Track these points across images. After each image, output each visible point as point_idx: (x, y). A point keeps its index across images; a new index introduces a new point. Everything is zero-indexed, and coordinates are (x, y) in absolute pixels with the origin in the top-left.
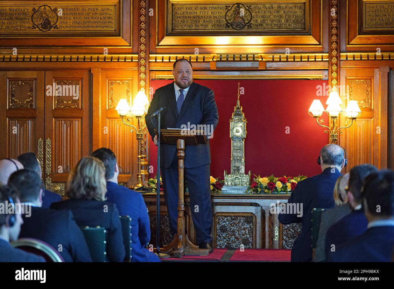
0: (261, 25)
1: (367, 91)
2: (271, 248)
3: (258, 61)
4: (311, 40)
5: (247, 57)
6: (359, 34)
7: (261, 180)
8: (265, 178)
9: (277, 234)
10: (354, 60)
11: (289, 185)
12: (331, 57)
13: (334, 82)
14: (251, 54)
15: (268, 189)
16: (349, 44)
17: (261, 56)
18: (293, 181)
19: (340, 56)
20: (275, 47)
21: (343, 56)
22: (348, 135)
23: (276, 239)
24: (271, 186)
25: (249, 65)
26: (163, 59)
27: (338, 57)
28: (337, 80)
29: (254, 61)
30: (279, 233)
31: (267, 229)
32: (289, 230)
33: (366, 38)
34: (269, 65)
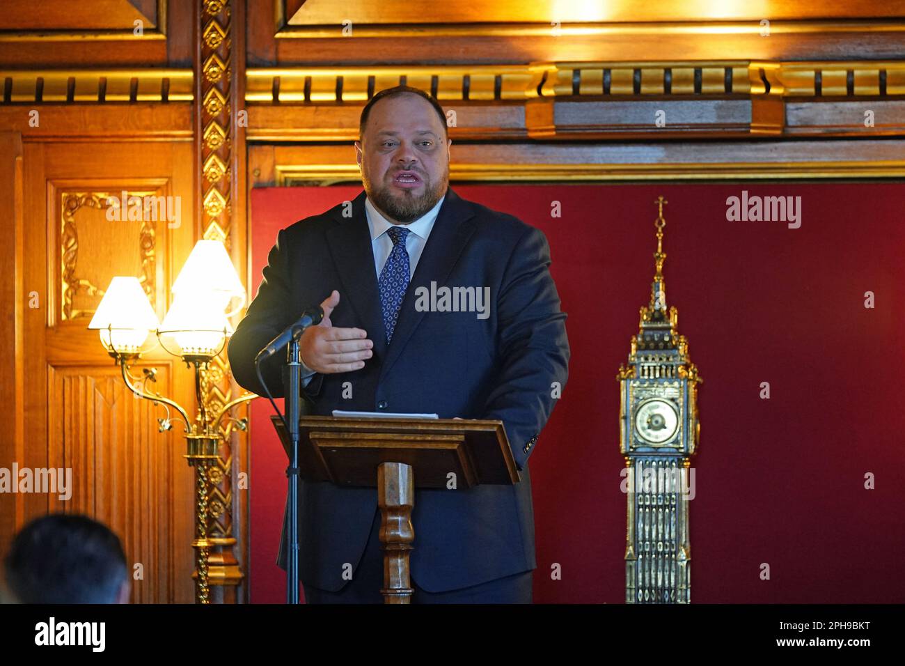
3: (747, 96)
5: (698, 80)
14: (716, 63)
17: (762, 73)
25: (704, 114)
29: (729, 94)
34: (797, 114)
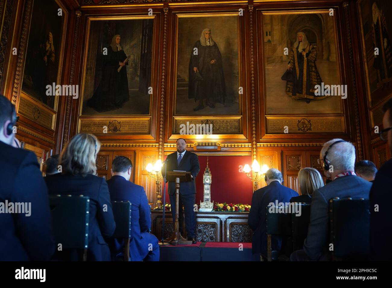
0: (218, 130)
1: (271, 162)
2: (226, 241)
3: (217, 146)
4: (242, 137)
5: (212, 144)
6: (266, 134)
7: (219, 205)
8: (221, 204)
9: (228, 234)
10: (264, 146)
11: (234, 208)
12: (252, 145)
14: (214, 142)
15: (223, 210)
16: (261, 139)
17: (219, 144)
18: (236, 206)
19: (257, 145)
20: (225, 141)
22: (262, 183)
23: (228, 237)
24: (225, 208)
25: (212, 148)
26: (170, 146)
28: (256, 156)
29: (215, 145)
31: (223, 231)
32: (235, 232)
33: (269, 136)
34: (222, 149)
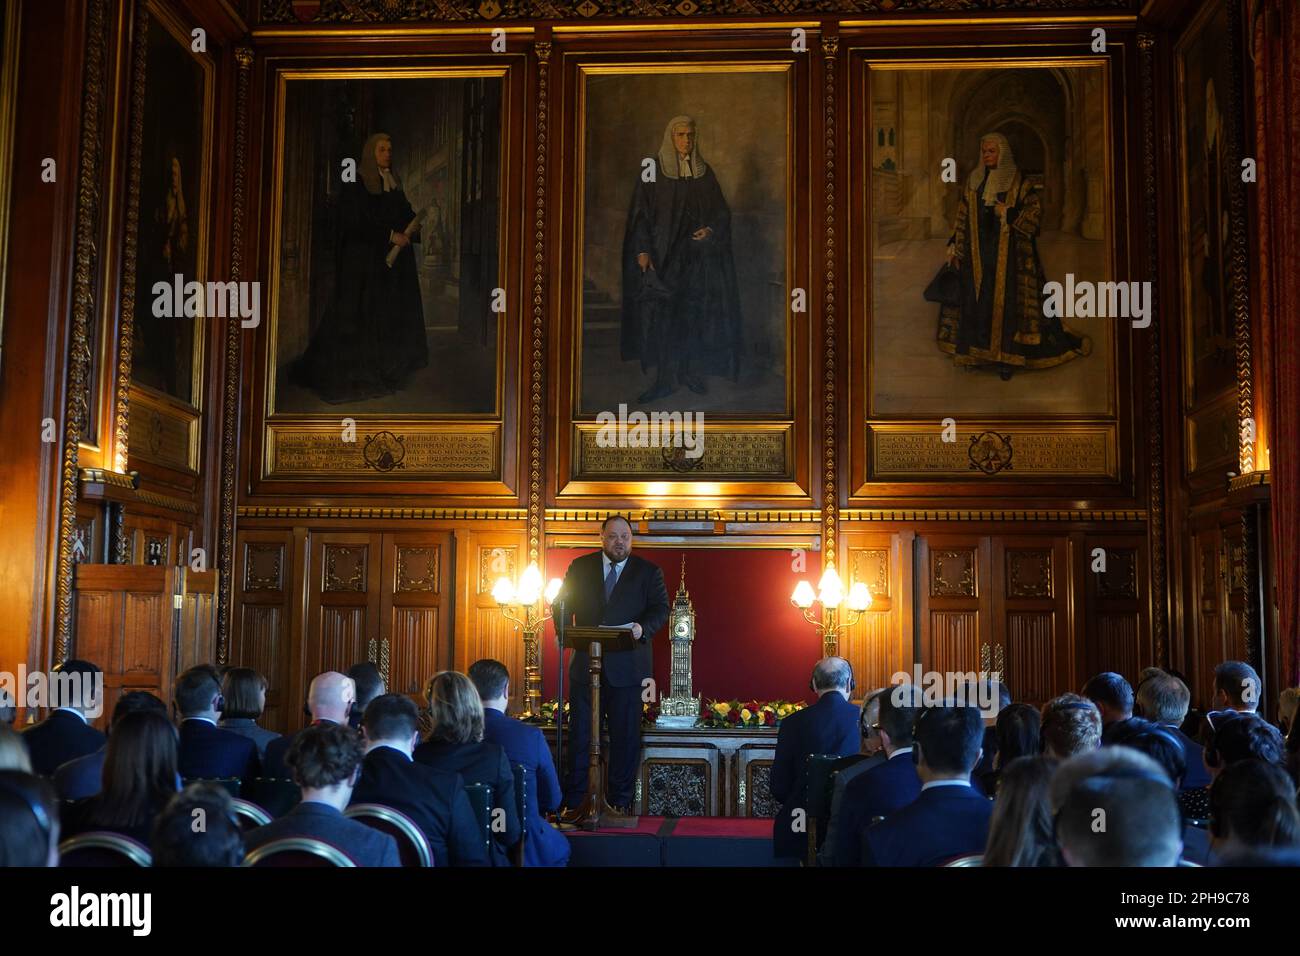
0: (717, 465)
1: (881, 568)
2: (735, 814)
3: (713, 520)
4: (794, 489)
5: (696, 515)
6: (868, 481)
7: (718, 706)
8: (723, 704)
9: (743, 793)
10: (860, 520)
11: (761, 714)
12: (824, 516)
13: (831, 554)
14: (702, 509)
15: (729, 722)
16: (852, 496)
17: (718, 513)
18: (768, 708)
19: (839, 514)
20: (738, 501)
21: (843, 514)
22: (852, 637)
23: (742, 801)
24: (734, 716)
25: (698, 526)
26: (565, 517)
27: (836, 516)
28: (834, 551)
29: (707, 520)
30: (747, 791)
31: (727, 785)
32: (763, 787)
33: (879, 487)
34: (729, 527)
